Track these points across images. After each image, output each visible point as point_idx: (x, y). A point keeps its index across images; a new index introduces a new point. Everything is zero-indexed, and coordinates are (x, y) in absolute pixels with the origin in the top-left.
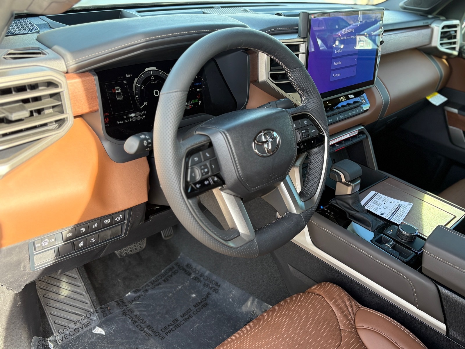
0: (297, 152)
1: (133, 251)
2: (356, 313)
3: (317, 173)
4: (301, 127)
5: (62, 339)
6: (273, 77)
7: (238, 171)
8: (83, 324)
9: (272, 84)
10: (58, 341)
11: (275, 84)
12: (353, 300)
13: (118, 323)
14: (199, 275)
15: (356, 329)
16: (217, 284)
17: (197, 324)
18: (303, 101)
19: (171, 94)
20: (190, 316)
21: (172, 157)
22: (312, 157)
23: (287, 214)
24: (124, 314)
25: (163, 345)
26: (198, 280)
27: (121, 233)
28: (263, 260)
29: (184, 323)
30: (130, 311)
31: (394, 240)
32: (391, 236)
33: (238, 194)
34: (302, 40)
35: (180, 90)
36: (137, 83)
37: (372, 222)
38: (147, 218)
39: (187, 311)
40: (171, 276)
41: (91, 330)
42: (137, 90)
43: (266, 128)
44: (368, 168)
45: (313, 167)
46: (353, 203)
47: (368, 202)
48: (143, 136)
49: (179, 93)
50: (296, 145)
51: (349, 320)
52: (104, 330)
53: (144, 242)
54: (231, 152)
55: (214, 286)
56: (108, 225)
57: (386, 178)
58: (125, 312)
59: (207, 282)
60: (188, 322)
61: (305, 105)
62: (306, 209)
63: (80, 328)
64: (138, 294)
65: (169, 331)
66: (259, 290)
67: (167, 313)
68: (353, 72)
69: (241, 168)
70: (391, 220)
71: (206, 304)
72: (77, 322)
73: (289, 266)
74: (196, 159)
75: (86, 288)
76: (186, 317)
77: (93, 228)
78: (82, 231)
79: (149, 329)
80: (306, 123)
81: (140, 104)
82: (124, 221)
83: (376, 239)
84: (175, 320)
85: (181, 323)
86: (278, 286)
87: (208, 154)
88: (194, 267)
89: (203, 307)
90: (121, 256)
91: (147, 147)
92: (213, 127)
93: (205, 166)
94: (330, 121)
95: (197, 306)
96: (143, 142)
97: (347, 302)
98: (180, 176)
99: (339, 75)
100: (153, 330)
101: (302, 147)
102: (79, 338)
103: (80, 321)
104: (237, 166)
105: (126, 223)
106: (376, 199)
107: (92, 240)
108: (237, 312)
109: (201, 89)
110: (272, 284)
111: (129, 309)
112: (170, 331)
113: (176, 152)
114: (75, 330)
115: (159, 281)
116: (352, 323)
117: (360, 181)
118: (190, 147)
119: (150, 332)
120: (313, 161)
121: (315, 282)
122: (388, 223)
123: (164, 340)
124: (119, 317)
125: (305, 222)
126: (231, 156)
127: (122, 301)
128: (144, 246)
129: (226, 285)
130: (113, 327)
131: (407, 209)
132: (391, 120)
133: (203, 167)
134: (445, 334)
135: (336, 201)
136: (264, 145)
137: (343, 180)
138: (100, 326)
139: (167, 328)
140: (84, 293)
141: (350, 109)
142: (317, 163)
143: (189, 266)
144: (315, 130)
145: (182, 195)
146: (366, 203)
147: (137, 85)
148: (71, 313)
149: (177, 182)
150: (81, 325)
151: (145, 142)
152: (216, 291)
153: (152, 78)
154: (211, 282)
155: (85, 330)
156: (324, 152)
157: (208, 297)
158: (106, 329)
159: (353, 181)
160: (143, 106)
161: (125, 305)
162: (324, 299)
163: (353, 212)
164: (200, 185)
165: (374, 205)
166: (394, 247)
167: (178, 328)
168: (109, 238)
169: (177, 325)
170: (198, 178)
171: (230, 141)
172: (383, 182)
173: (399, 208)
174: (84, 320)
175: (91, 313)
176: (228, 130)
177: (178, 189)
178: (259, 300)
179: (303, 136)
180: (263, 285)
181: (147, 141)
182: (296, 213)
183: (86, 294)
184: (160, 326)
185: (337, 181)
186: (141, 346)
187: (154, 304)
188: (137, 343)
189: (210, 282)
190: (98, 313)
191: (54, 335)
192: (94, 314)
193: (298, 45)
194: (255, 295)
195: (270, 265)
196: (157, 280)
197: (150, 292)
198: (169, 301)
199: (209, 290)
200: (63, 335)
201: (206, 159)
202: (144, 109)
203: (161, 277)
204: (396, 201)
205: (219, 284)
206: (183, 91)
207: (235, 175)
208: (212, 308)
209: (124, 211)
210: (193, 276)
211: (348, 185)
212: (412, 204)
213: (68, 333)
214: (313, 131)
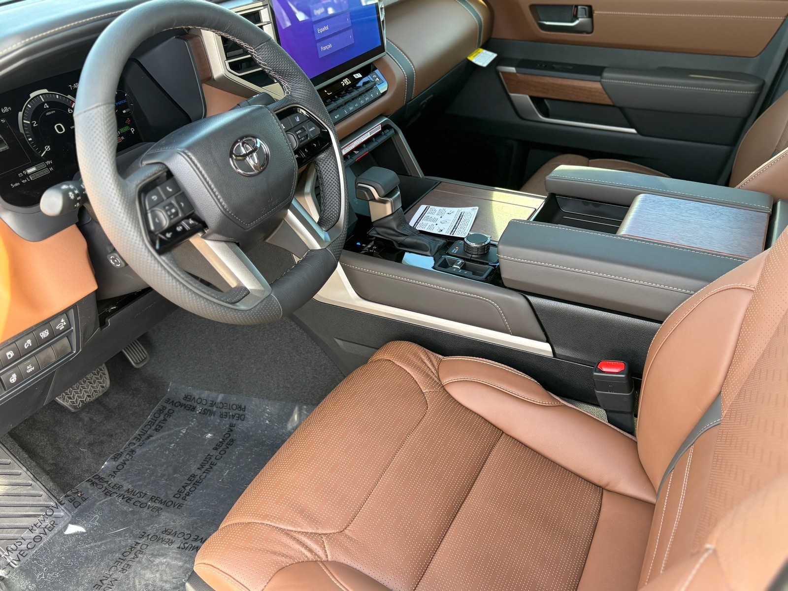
0: (298, 164)
1: (92, 395)
2: (438, 368)
3: (334, 188)
4: (293, 126)
5: (17, 559)
6: (235, 67)
7: (221, 203)
8: (46, 527)
9: (235, 77)
10: (11, 563)
11: (239, 76)
12: (430, 353)
13: (102, 509)
14: (208, 404)
15: (443, 386)
16: (240, 407)
17: (226, 471)
18: (286, 90)
19: (91, 112)
20: (213, 464)
21: (119, 199)
22: (321, 167)
23: (307, 254)
24: (107, 494)
25: (184, 515)
26: (209, 413)
27: (70, 350)
28: (298, 347)
29: (206, 476)
30: (115, 487)
31: (464, 259)
32: (458, 254)
33: (229, 237)
34: (261, 4)
35: (103, 103)
36: (23, 119)
37: (429, 244)
38: (103, 324)
39: (205, 458)
40: (165, 420)
41: (61, 533)
42: (27, 130)
43: (242, 134)
44: (410, 177)
45: (327, 181)
46: (398, 226)
47: (418, 221)
48: (64, 187)
49: (102, 107)
50: (294, 154)
51: (431, 378)
52: (83, 526)
53: (105, 377)
54: (202, 178)
55: (237, 411)
56: (48, 339)
57: (437, 184)
58: (107, 492)
59: (224, 410)
60: (211, 474)
61: (290, 95)
62: (333, 240)
63: (42, 535)
64: (121, 460)
65: (188, 494)
66: (305, 392)
67: (175, 472)
68: (348, 39)
69: (224, 197)
70: (454, 235)
71: (232, 441)
72: (34, 527)
73: (337, 340)
74: (155, 198)
75: (31, 473)
76: (207, 466)
77: (26, 347)
78: (10, 356)
79: (154, 502)
80: (298, 120)
81: (38, 151)
82: (70, 328)
83: (438, 264)
84: (191, 476)
85: (202, 477)
86: (330, 375)
87: (170, 188)
88: (197, 397)
89: (229, 446)
90: (75, 407)
91: (75, 201)
92: (165, 149)
93: (171, 205)
94: (336, 117)
95: (218, 447)
96: (69, 195)
97: (424, 357)
98: (139, 224)
99: (330, 46)
100: (162, 500)
101: (303, 155)
102: (45, 549)
103: (38, 525)
104: (216, 196)
105: (74, 331)
106: (428, 215)
107: (29, 369)
108: (281, 435)
109: (128, 110)
110: (321, 377)
111: (112, 485)
112: (189, 492)
113: (122, 192)
114: (35, 540)
115: (148, 432)
116: (436, 381)
117: (399, 193)
118: (140, 183)
119: (158, 505)
120: (324, 173)
121: (374, 349)
122: (450, 241)
123: (183, 508)
124: (101, 500)
125: (336, 257)
126: (203, 183)
127: (98, 477)
128: (107, 383)
129: (253, 404)
130: (96, 518)
131: (472, 216)
132: (426, 101)
133: (167, 208)
134: (551, 355)
135: (376, 231)
136: (247, 159)
137: (376, 196)
138: (74, 522)
139: (182, 491)
140: (31, 482)
141: (360, 95)
142: (329, 174)
143: (189, 397)
144: (314, 128)
145: (149, 251)
146: (417, 222)
147: (24, 121)
148: (18, 517)
149: (137, 233)
150: (42, 530)
151: (70, 193)
152: (241, 417)
153: (46, 106)
154: (231, 408)
155: (51, 535)
156: (335, 156)
157: (232, 430)
158: (85, 523)
159: (389, 194)
160: (45, 152)
161: (105, 482)
162: (393, 362)
163: (401, 239)
164: (171, 234)
165: (428, 222)
166: (464, 267)
167: (198, 485)
168: (54, 360)
169: (196, 482)
170: (165, 223)
171: (196, 161)
172: (434, 190)
173: (461, 217)
174: (44, 521)
175: (52, 508)
176: (189, 148)
177: (141, 243)
178: (309, 406)
179: (299, 139)
180: (309, 383)
181: (74, 193)
182: (320, 248)
183: (34, 483)
184: (170, 492)
185: (369, 199)
186: (150, 528)
187: (151, 467)
188: (143, 525)
189: (229, 409)
190: (65, 505)
191: (3, 556)
192: (58, 508)
193: (256, 13)
194: (300, 401)
195: (310, 350)
196: (145, 432)
197: (139, 451)
198: (174, 455)
199: (231, 420)
200: (18, 552)
201: (169, 196)
202: (48, 156)
203: (149, 427)
204: (455, 210)
205: (243, 407)
206: (108, 104)
207: (218, 209)
208: (243, 443)
209: (65, 312)
210: (199, 409)
211: (384, 202)
212: (477, 208)
213: (24, 546)
214: (312, 129)
